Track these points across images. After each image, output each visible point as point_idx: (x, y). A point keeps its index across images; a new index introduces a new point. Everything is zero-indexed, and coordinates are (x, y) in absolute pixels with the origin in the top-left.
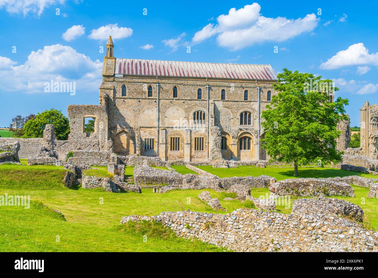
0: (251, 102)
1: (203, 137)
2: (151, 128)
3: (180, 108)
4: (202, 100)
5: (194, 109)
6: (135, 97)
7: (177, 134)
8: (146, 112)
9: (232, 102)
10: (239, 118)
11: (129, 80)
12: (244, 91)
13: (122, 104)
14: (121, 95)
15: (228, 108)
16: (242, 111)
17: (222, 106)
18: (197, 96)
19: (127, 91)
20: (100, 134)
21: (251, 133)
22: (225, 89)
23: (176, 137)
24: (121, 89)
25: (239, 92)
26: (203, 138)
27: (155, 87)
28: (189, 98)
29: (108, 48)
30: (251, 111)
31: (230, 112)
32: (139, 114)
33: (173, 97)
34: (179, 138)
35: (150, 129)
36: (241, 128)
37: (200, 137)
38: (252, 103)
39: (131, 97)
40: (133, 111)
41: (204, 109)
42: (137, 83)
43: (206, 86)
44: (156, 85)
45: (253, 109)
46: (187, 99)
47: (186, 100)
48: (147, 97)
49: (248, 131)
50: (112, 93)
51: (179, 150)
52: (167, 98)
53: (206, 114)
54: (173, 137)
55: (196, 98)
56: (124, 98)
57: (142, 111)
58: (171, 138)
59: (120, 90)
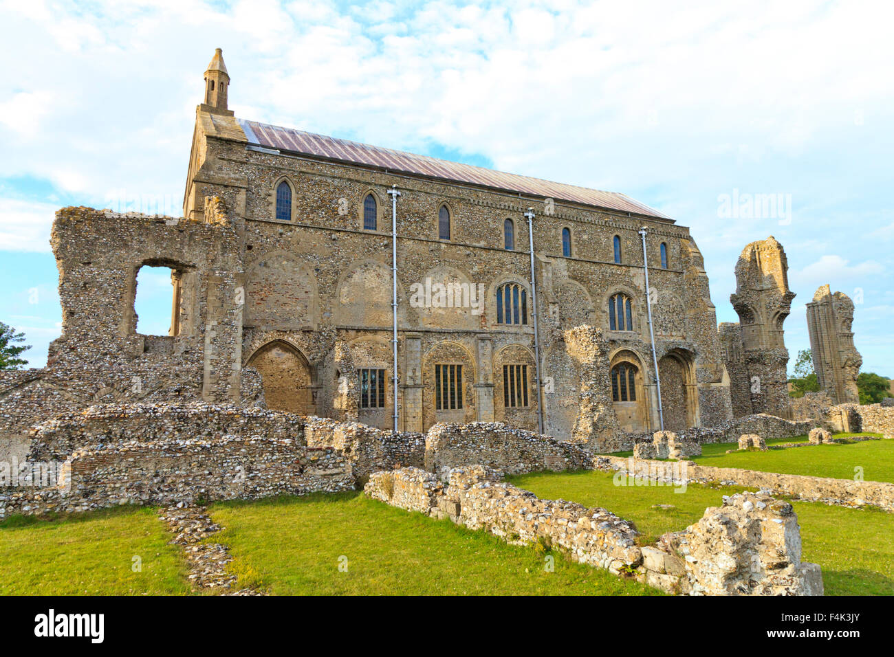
0: (629, 267)
1: (524, 363)
2: (375, 331)
3: (459, 272)
4: (517, 253)
5: (497, 279)
6: (322, 226)
7: (453, 355)
8: (356, 277)
9: (588, 265)
10: (607, 309)
11: (301, 165)
12: (613, 238)
13: (274, 246)
14: (274, 214)
15: (581, 280)
16: (612, 290)
17: (566, 273)
18: (504, 238)
19: (294, 202)
20: (208, 340)
21: (638, 354)
22: (571, 226)
23: (451, 363)
24: (274, 192)
25: (604, 240)
26: (525, 367)
27: (384, 197)
28: (482, 244)
29: (213, 82)
30: (632, 292)
31: (586, 292)
32: (335, 282)
33: (438, 238)
34: (460, 367)
35: (370, 336)
36: (613, 338)
37: (518, 364)
38: (632, 271)
39: (309, 223)
40: (316, 273)
41: (521, 278)
42: (330, 181)
43: (526, 214)
44: (389, 192)
45: (635, 288)
46: (477, 245)
47: (474, 247)
48: (361, 230)
49: (630, 348)
50: (243, 204)
51: (460, 407)
52: (422, 238)
53: (529, 295)
54: (442, 363)
55: (502, 246)
56: (283, 225)
57: (344, 274)
58: (438, 367)
59: (269, 195)
